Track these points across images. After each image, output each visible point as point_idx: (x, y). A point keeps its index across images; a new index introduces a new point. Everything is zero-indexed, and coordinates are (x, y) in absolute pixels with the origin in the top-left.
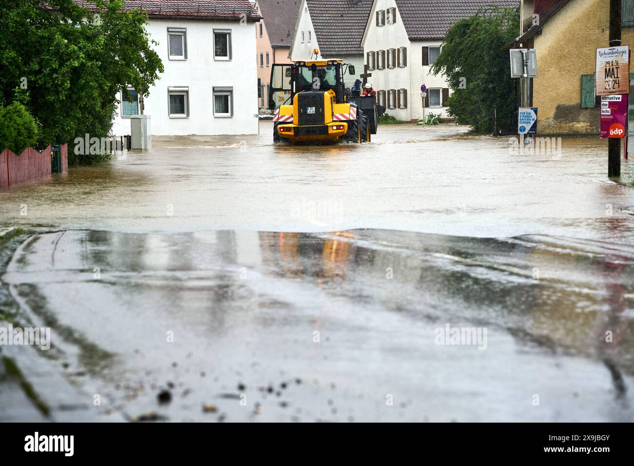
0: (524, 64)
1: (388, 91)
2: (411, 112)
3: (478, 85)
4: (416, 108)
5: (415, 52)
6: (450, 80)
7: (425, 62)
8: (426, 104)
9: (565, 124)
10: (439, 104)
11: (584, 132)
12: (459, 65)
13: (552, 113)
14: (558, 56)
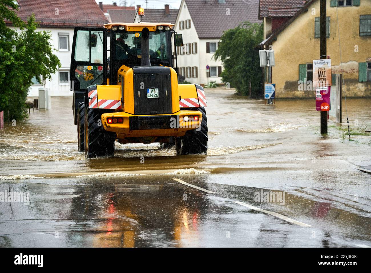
0: (267, 59)
1: (187, 68)
2: (200, 80)
3: (240, 68)
4: (203, 78)
5: (202, 45)
6: (224, 64)
7: (208, 51)
8: (209, 75)
9: (291, 92)
10: (216, 75)
11: (301, 97)
12: (229, 56)
13: (283, 86)
14: (286, 53)
